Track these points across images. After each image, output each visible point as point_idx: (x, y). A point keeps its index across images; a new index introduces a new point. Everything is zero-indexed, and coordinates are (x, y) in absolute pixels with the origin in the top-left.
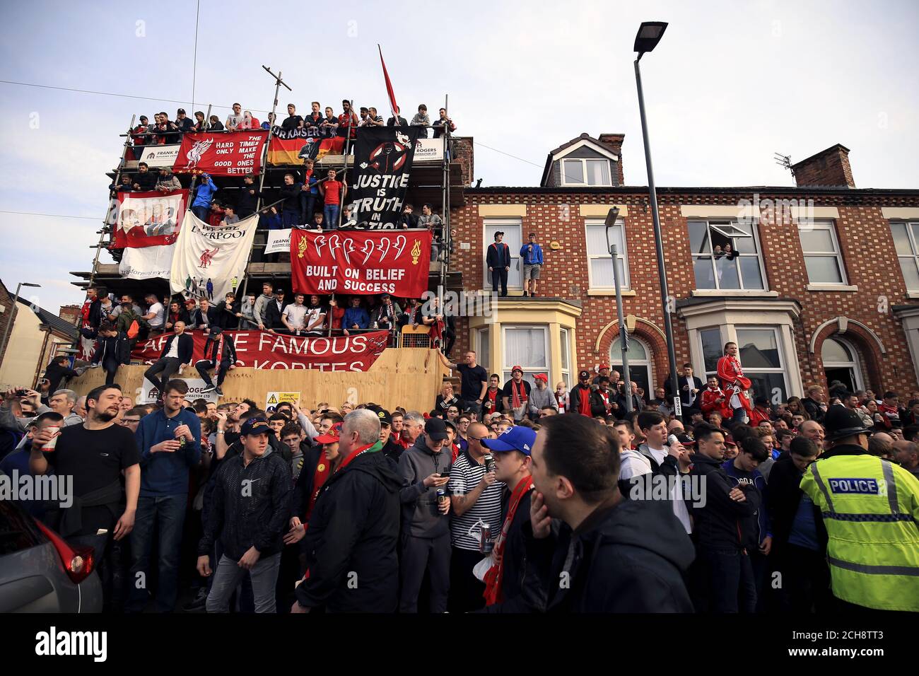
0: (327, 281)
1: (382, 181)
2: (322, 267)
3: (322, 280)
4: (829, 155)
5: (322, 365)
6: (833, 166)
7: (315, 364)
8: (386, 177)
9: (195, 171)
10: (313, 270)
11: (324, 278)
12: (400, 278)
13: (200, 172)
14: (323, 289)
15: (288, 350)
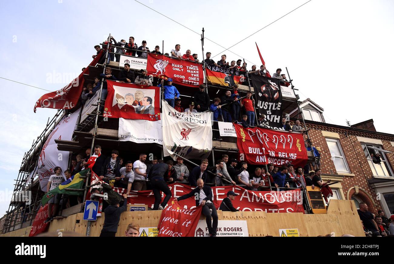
0: (261, 157)
1: (268, 106)
2: (257, 148)
3: (258, 156)
4: (368, 123)
5: (274, 210)
6: (370, 127)
7: (270, 210)
8: (271, 104)
9: (163, 77)
10: (252, 150)
11: (259, 155)
12: (295, 159)
13: (166, 78)
14: (259, 162)
15: (251, 200)
